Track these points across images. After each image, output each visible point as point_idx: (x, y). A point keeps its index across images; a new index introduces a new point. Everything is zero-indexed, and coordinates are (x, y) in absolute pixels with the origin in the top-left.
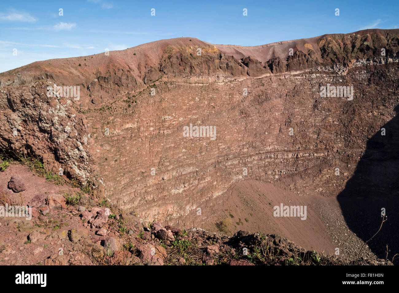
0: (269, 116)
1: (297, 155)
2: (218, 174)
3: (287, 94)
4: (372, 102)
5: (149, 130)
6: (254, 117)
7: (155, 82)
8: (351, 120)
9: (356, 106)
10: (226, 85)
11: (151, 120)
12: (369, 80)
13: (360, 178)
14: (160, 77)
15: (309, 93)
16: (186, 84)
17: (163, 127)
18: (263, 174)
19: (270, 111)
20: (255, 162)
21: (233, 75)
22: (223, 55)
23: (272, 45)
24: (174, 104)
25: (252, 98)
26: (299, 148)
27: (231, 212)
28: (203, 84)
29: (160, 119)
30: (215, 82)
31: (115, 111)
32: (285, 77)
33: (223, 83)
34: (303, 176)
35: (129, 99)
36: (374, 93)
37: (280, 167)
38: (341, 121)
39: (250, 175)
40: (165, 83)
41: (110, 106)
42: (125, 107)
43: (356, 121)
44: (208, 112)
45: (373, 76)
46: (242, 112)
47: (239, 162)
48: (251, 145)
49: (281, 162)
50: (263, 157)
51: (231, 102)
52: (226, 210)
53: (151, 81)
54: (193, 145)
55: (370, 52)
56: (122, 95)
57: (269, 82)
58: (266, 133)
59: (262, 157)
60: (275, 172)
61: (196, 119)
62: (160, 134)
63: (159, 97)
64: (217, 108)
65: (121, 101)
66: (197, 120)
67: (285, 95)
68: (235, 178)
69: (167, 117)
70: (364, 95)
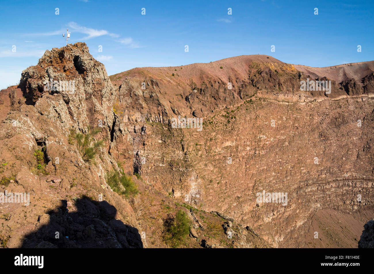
0: (346, 140)
2: (299, 201)
3: (364, 118)
5: (246, 150)
6: (333, 140)
7: (251, 97)
10: (308, 105)
11: (248, 139)
14: (255, 92)
16: (276, 102)
17: (258, 147)
18: (341, 203)
19: (348, 135)
20: (333, 190)
21: (313, 95)
22: (301, 74)
24: (267, 122)
25: (329, 121)
27: (315, 245)
28: (288, 102)
29: (256, 138)
30: (298, 101)
31: (216, 126)
32: (362, 99)
33: (305, 103)
35: (227, 114)
39: (328, 203)
40: (260, 99)
41: (211, 121)
42: (225, 123)
44: (293, 132)
46: (321, 135)
47: (318, 189)
48: (329, 170)
49: (360, 191)
50: (341, 185)
51: (312, 123)
52: (309, 243)
53: (247, 95)
54: (281, 168)
56: (220, 109)
57: (346, 104)
58: (344, 159)
59: (339, 185)
60: (354, 202)
61: (284, 139)
62: (256, 154)
63: (255, 114)
64: (300, 129)
65: (220, 116)
66: (285, 141)
68: (313, 206)
69: (262, 136)
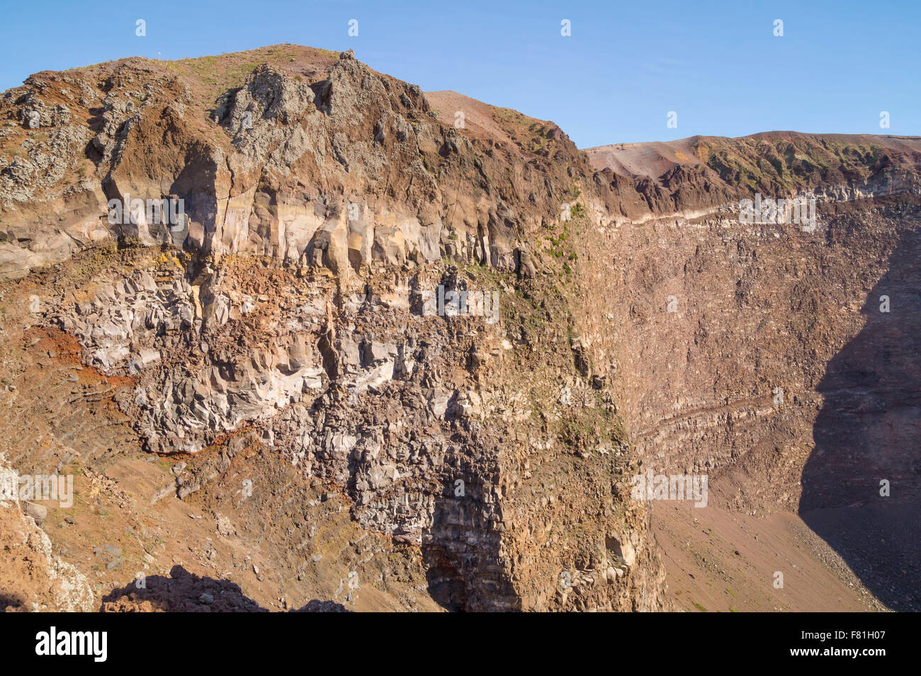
0: (668, 321)
1: (729, 418)
3: (685, 266)
4: (844, 282)
8: (812, 326)
9: (816, 292)
10: (608, 234)
12: (829, 235)
13: (850, 457)
15: (725, 263)
23: (604, 150)
26: (726, 399)
32: (677, 223)
34: (749, 469)
36: (842, 262)
37: (704, 451)
38: (791, 327)
43: (822, 327)
45: (834, 225)
46: (633, 310)
48: (650, 400)
49: (702, 438)
50: (673, 430)
55: (817, 176)
58: (670, 366)
59: (671, 431)
60: (699, 466)
67: (682, 268)
70: (824, 267)
